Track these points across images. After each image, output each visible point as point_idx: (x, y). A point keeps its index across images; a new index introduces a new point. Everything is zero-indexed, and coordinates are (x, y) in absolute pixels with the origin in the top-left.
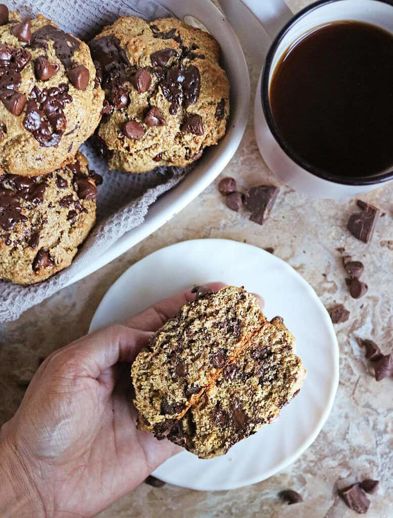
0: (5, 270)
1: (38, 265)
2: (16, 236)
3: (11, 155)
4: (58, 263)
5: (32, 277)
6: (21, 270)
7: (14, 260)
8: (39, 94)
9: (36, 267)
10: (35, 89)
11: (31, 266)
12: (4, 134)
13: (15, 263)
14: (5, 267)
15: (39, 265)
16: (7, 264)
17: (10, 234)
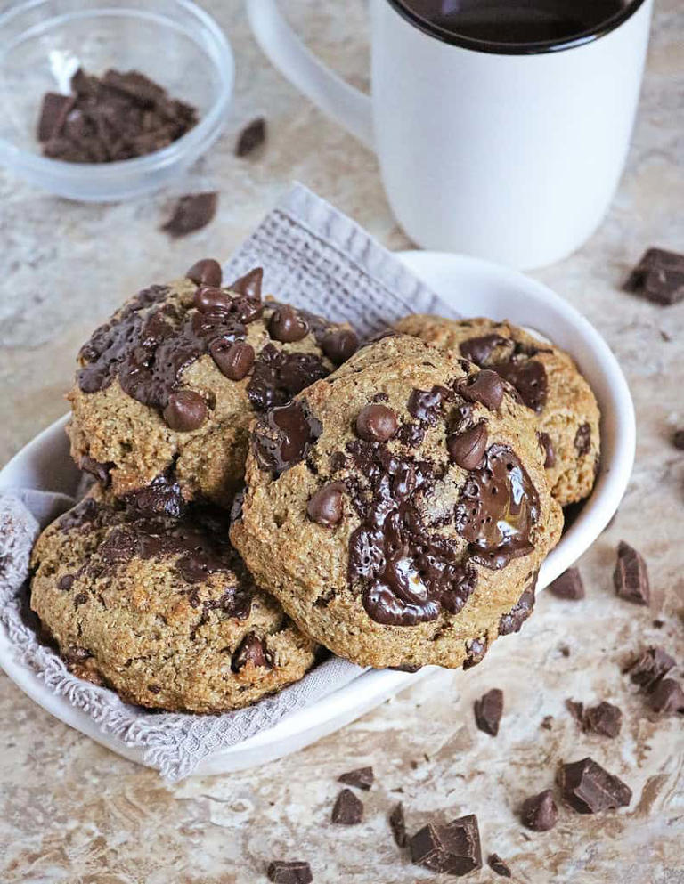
0: (177, 670)
1: (244, 654)
2: (209, 592)
3: (217, 448)
4: (279, 665)
5: (229, 684)
6: (209, 666)
7: (197, 647)
8: (275, 357)
9: (241, 658)
10: (269, 349)
11: (228, 661)
12: (210, 410)
13: (198, 653)
14: (177, 662)
15: (246, 655)
16: (184, 656)
17: (198, 588)
